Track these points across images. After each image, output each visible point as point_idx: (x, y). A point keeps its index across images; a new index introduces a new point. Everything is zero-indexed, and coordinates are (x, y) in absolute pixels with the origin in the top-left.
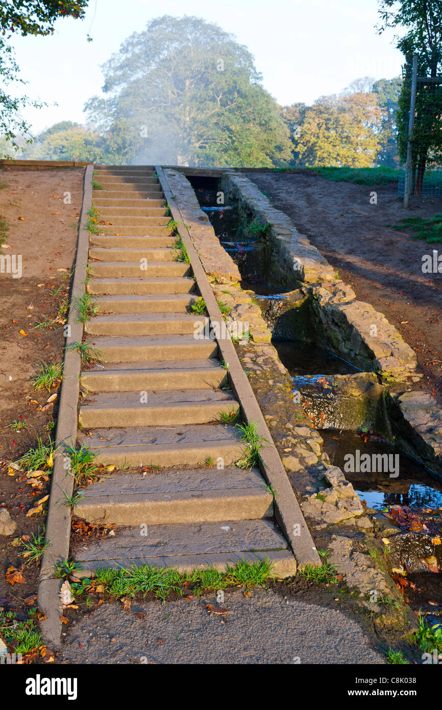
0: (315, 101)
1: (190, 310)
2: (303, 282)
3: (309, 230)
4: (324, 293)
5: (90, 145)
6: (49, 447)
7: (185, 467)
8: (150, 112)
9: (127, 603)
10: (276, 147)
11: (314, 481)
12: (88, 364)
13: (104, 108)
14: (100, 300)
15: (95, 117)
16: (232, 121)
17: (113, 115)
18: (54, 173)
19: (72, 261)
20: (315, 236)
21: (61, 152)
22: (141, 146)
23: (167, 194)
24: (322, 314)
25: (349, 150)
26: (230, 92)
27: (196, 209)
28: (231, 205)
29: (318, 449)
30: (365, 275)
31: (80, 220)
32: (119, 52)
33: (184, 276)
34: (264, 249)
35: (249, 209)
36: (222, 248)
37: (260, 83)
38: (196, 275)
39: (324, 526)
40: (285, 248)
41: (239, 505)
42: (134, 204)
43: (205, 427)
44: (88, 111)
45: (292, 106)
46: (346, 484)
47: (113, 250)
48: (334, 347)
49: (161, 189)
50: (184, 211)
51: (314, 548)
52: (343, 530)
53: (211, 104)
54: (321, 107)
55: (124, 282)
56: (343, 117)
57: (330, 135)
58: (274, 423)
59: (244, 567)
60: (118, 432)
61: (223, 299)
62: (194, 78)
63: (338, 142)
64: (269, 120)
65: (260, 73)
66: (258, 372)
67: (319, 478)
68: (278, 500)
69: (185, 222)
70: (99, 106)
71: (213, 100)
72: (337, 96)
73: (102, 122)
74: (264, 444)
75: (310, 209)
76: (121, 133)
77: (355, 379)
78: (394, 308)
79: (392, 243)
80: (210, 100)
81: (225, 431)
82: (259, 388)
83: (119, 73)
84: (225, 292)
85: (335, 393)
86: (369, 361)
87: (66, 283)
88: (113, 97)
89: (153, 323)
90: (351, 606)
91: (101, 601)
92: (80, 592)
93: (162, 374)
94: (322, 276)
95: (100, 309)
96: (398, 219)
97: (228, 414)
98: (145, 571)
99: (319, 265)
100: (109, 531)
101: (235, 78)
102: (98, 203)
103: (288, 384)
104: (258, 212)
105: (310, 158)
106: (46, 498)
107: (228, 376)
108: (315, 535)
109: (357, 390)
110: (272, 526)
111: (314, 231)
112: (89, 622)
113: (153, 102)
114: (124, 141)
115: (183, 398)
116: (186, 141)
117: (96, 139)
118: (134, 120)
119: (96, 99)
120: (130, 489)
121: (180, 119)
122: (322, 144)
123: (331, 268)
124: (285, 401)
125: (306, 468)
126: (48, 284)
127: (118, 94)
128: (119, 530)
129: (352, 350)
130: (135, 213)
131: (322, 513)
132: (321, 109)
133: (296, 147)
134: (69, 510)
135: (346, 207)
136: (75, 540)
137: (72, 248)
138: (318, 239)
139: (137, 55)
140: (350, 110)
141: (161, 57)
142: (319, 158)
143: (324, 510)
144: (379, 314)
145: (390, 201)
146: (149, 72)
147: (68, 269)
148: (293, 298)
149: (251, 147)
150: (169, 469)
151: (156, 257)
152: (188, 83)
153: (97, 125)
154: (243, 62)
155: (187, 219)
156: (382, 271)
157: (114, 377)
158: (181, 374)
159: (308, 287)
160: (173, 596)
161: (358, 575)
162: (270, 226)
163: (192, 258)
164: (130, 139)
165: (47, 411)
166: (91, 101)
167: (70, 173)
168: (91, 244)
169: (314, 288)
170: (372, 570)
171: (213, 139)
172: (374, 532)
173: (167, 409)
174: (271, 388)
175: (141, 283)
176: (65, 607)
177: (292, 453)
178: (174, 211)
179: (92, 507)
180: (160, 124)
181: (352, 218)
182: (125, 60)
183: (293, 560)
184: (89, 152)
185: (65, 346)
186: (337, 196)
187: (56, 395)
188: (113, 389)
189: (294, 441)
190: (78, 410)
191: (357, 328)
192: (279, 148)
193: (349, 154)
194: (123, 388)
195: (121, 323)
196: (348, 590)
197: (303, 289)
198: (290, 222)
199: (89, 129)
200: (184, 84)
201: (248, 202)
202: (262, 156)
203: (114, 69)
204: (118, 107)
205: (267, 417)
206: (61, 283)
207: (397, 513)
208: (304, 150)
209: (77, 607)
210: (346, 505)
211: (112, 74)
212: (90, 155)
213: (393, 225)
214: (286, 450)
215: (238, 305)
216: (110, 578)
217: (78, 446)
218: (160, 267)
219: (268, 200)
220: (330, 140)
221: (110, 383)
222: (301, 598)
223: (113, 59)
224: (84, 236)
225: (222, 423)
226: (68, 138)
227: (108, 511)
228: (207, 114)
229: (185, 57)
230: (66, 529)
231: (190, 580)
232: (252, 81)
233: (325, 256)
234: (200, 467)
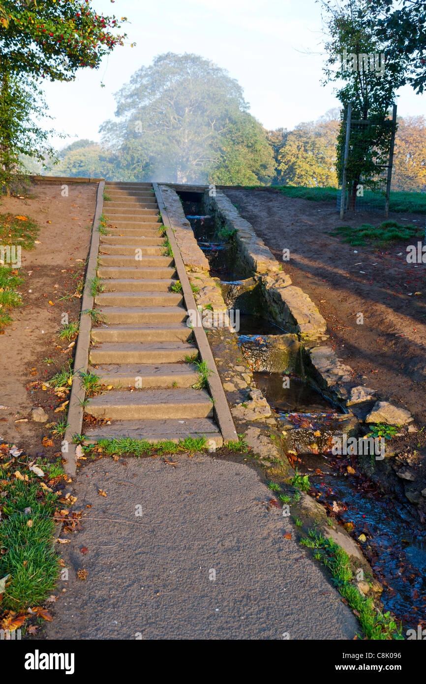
0: (296, 127)
1: (171, 290)
2: (256, 272)
3: (266, 235)
4: (270, 281)
5: (104, 161)
6: (70, 373)
7: (159, 388)
8: (155, 134)
9: (116, 457)
10: (261, 165)
11: (242, 397)
12: (96, 324)
13: (117, 130)
14: (106, 281)
15: (108, 138)
16: (223, 143)
17: (123, 136)
18: (74, 187)
19: (87, 254)
20: (270, 239)
21: (80, 166)
22: (147, 163)
23: (161, 206)
24: (267, 295)
25: (324, 169)
26: (223, 119)
27: (181, 217)
28: (210, 215)
29: (249, 380)
30: (301, 267)
31: (93, 224)
32: (129, 82)
33: (169, 266)
34: (232, 248)
35: (222, 218)
36: (198, 247)
37: (248, 111)
38: (176, 265)
39: (244, 421)
40: (245, 248)
41: (191, 409)
42: (134, 212)
43: (175, 365)
44: (103, 132)
45: (276, 130)
46: (261, 398)
47: (117, 247)
48: (274, 318)
49: (156, 202)
50: (172, 219)
51: (235, 432)
52: (256, 424)
53: (206, 128)
54: (300, 132)
55: (124, 269)
56: (319, 141)
57: (308, 155)
58: (221, 363)
59: (190, 441)
60: (116, 366)
61: (195, 282)
62: (193, 105)
63: (314, 162)
64: (255, 142)
65: (248, 103)
66: (214, 331)
67: (246, 396)
68: (216, 406)
69: (172, 227)
70: (112, 128)
71: (209, 125)
72: (315, 123)
73: (114, 141)
74: (211, 374)
75: (269, 219)
76: (130, 152)
77: (282, 338)
78: (318, 291)
79: (326, 245)
80: (206, 125)
81: (187, 367)
82: (214, 342)
83: (129, 100)
84: (197, 278)
85: (267, 347)
86: (293, 327)
87: (82, 270)
88: (124, 121)
89: (143, 297)
90: (254, 463)
91: (100, 456)
92: (87, 451)
93: (148, 331)
94: (270, 268)
95: (106, 288)
96: (333, 228)
97: (190, 357)
98: (128, 441)
99: (268, 260)
100: (107, 421)
101: (227, 107)
102: (107, 211)
103: (234, 339)
104: (229, 220)
105: (291, 175)
106: (67, 402)
107: (193, 333)
108: (237, 427)
109: (283, 345)
110: (212, 421)
111: (270, 235)
112: (92, 466)
113: (158, 125)
114: (133, 158)
115: (161, 346)
116: (184, 159)
117: (110, 156)
118: (141, 141)
119: (110, 122)
120: (122, 398)
121: (180, 141)
122: (301, 164)
123: (277, 263)
124: (231, 350)
125: (239, 390)
126: (69, 270)
127: (128, 118)
128: (113, 422)
129: (284, 320)
130: (135, 219)
131: (244, 415)
132: (300, 133)
133: (278, 166)
134: (82, 409)
135: (297, 218)
136: (85, 425)
137: (87, 244)
138: (272, 241)
139: (144, 85)
140: (325, 135)
141: (165, 87)
142: (298, 175)
143: (246, 413)
144: (305, 295)
145: (331, 214)
146: (154, 100)
147: (84, 260)
148: (248, 284)
149: (239, 166)
150: (148, 388)
151: (149, 252)
152: (187, 110)
153: (110, 144)
154: (234, 93)
155: (174, 224)
156: (314, 266)
157: (114, 332)
158: (160, 331)
159: (259, 276)
160: (145, 455)
161: (261, 448)
162: (236, 231)
163: (175, 253)
164: (137, 157)
165: (68, 353)
166: (105, 124)
167: (86, 187)
168: (101, 242)
169: (263, 277)
170: (270, 445)
171: (208, 158)
172: (277, 427)
173: (149, 352)
174: (222, 342)
175: (136, 270)
176: (78, 458)
177: (231, 381)
178: (165, 219)
179: (96, 407)
180: (163, 144)
181: (300, 226)
182: (135, 90)
183: (221, 438)
184: (103, 167)
185: (81, 311)
186: (291, 209)
187: (74, 343)
188: (113, 340)
189: (233, 374)
190: (89, 352)
191: (288, 304)
192: (264, 167)
193: (324, 172)
194: (120, 340)
195: (120, 297)
196: (253, 455)
197: (256, 277)
198: (252, 228)
199: (103, 148)
200: (184, 111)
201: (222, 212)
202: (249, 173)
203: (125, 97)
204: (128, 129)
205: (216, 359)
206: (78, 270)
207: (294, 417)
208: (286, 168)
209: (86, 458)
210: (260, 410)
211: (123, 102)
212: (104, 169)
213: (329, 232)
214: (227, 379)
215: (205, 287)
216: (106, 444)
217: (88, 373)
218: (151, 259)
219: (238, 211)
220: (308, 160)
221: (111, 336)
222: (224, 459)
223: (125, 89)
224: (96, 236)
225: (186, 363)
226: (86, 154)
227: (107, 410)
228: (202, 136)
229: (185, 88)
230: (80, 419)
231: (156, 447)
232: (242, 109)
233: (274, 254)
234: (169, 388)
